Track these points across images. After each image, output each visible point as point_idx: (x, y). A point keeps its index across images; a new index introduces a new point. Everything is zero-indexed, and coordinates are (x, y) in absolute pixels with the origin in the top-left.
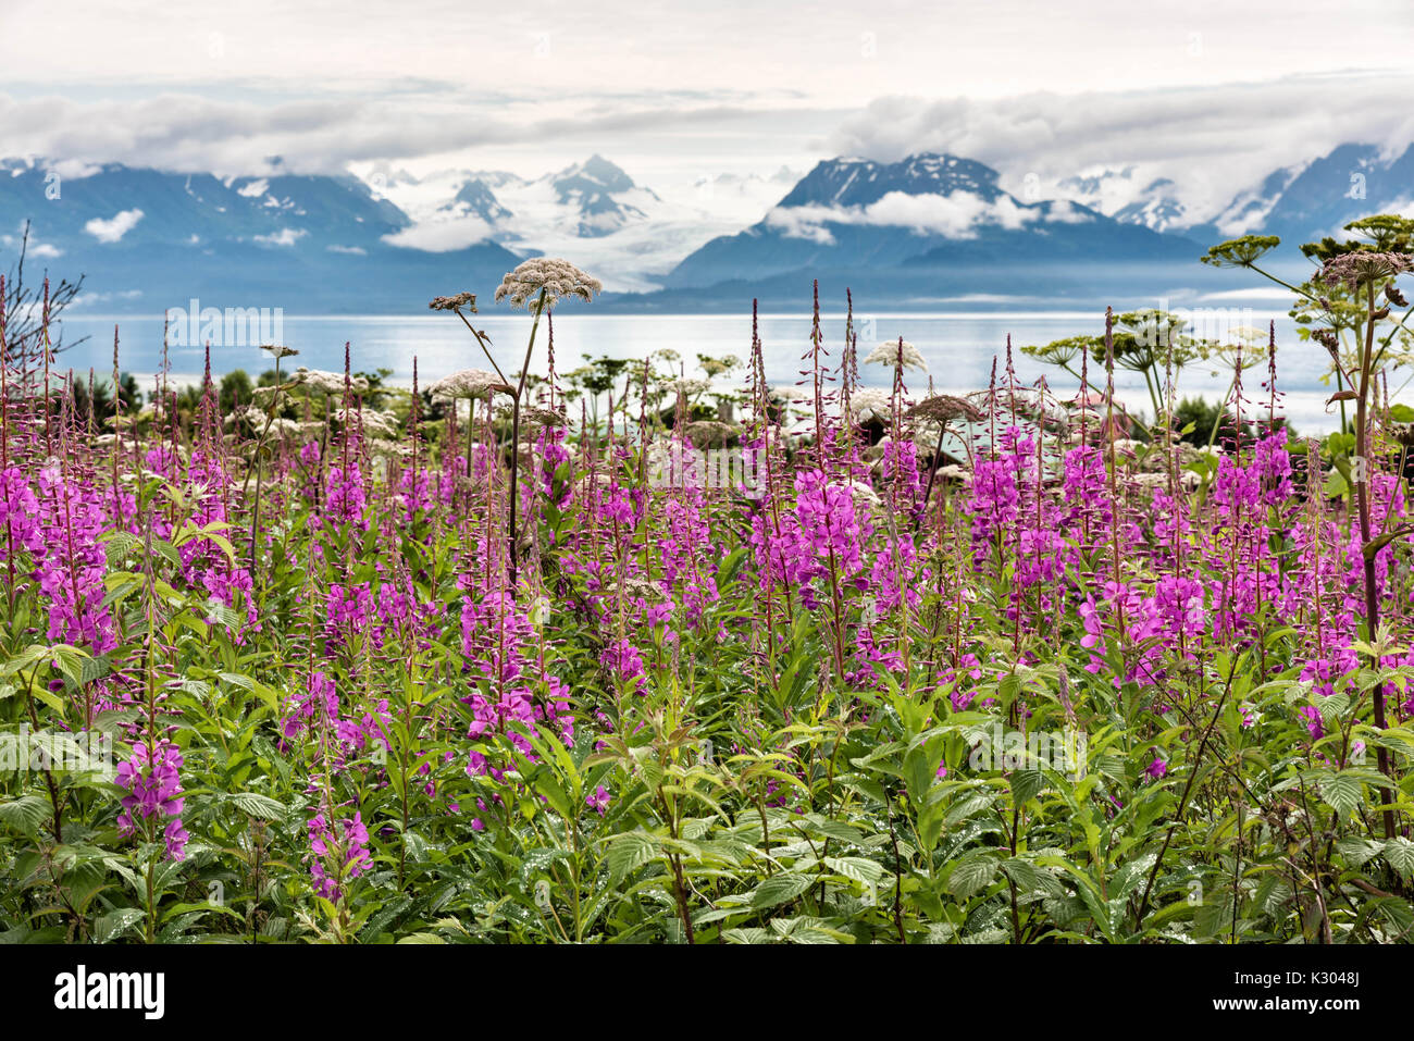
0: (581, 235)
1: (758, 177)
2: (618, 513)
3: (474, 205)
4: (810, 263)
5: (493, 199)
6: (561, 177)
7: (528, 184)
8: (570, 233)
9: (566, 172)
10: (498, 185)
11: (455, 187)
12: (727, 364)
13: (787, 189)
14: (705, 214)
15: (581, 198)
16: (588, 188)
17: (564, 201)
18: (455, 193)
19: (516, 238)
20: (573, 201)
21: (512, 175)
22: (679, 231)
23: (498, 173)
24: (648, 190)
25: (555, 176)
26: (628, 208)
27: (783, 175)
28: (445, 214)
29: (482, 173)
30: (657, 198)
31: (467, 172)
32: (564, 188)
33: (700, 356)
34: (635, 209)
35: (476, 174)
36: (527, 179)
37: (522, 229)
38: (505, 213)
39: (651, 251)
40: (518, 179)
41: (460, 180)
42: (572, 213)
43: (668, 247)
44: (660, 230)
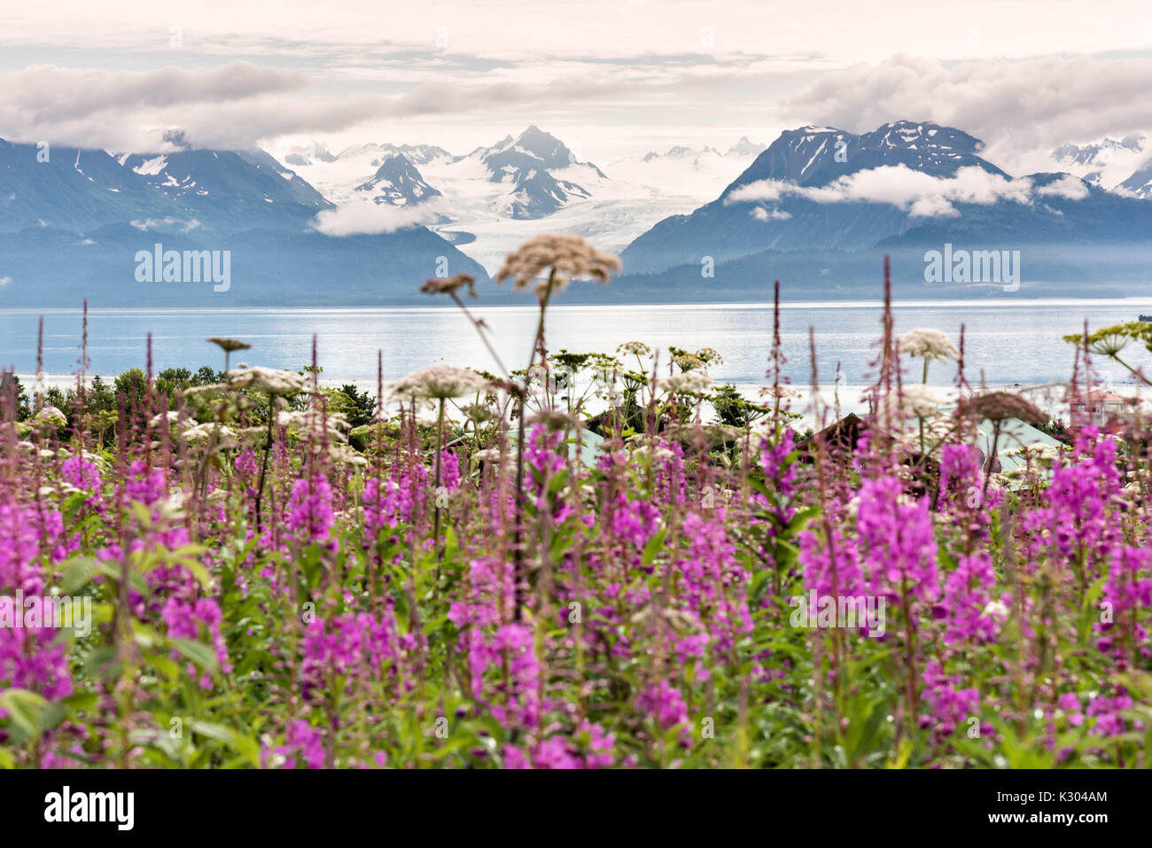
0: (516, 217)
1: (714, 150)
2: (627, 529)
3: (396, 183)
4: (773, 246)
5: (419, 177)
6: (493, 152)
7: (457, 159)
8: (504, 214)
9: (500, 145)
10: (422, 162)
11: (375, 163)
12: (704, 358)
13: (746, 163)
14: (655, 191)
15: (516, 174)
16: (523, 163)
17: (496, 179)
18: (375, 170)
19: (445, 220)
20: (507, 179)
21: (439, 149)
22: (625, 211)
23: (422, 148)
24: (591, 165)
25: (488, 150)
26: (568, 185)
27: (741, 149)
28: (364, 193)
29: (406, 148)
30: (601, 175)
31: (389, 147)
32: (496, 164)
33: (672, 349)
34: (575, 186)
35: (398, 149)
36: (455, 154)
37: (450, 210)
38: (430, 192)
39: (595, 233)
40: (446, 154)
41: (380, 156)
42: (506, 191)
43: (614, 229)
44: (605, 209)
